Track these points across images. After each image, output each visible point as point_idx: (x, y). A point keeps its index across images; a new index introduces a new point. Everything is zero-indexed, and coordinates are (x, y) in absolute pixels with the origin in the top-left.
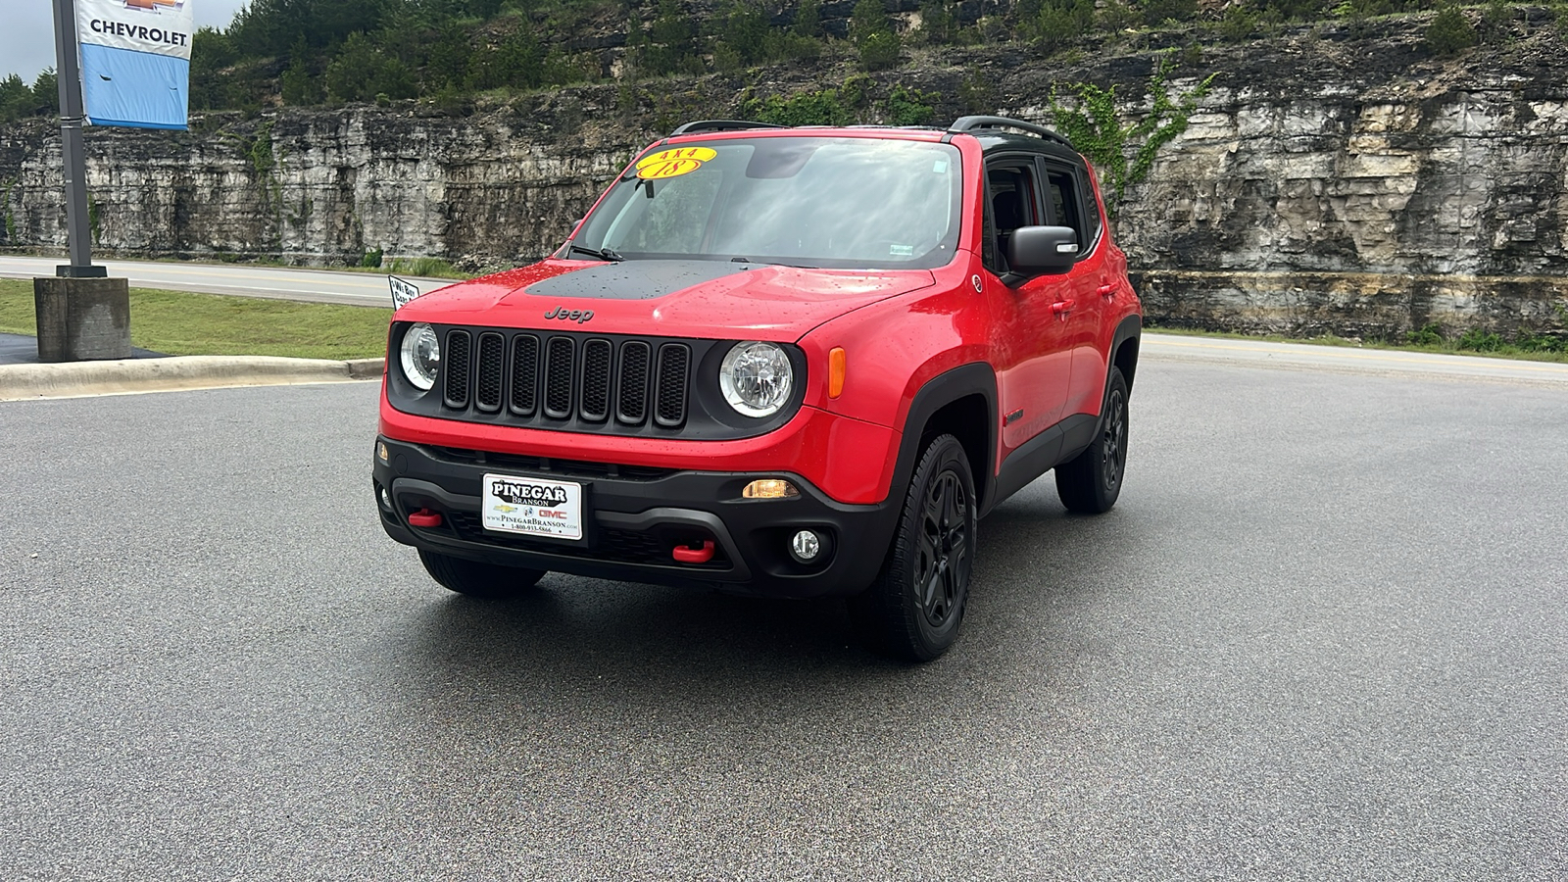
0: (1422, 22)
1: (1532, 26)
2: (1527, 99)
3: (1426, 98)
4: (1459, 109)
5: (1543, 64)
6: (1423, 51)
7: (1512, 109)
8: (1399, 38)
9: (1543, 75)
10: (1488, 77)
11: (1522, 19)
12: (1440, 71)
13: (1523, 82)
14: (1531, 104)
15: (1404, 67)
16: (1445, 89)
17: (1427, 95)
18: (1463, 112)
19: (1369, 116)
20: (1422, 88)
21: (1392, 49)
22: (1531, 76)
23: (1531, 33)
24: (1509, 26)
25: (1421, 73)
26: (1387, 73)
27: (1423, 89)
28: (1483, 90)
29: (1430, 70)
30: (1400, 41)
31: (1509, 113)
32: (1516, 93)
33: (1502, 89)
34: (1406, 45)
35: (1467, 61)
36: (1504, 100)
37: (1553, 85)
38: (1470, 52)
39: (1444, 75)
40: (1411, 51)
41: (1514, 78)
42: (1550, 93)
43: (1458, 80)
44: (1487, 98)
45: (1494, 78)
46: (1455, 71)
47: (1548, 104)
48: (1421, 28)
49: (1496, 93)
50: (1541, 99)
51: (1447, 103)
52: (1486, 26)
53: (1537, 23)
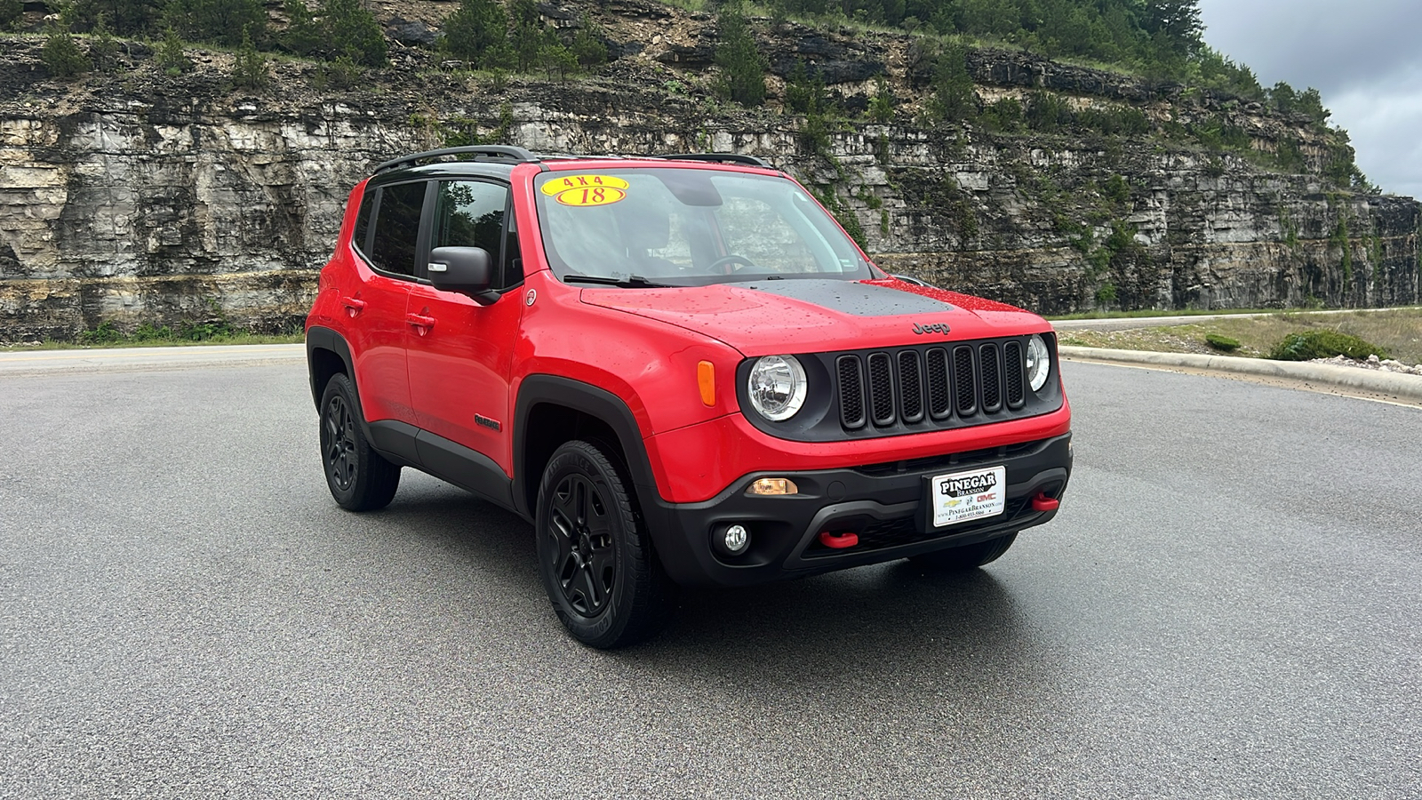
0: (34, 44)
1: (135, 59)
2: (151, 122)
3: (60, 117)
4: (94, 128)
5: (159, 94)
6: (43, 72)
7: (141, 131)
8: (16, 57)
9: (160, 104)
10: (115, 101)
11: (125, 51)
12: (65, 92)
13: (146, 108)
14: (156, 127)
15: (27, 85)
16: (76, 109)
17: (61, 113)
18: (99, 130)
19: (7, 129)
20: (52, 106)
21: (11, 67)
22: (151, 103)
23: (136, 65)
24: (116, 57)
25: (47, 92)
26: (12, 89)
27: (54, 107)
28: (112, 112)
29: (55, 90)
30: (17, 59)
31: (139, 134)
32: (141, 117)
33: (128, 112)
34: (24, 64)
35: (88, 85)
36: (132, 122)
37: (171, 112)
38: (87, 76)
39: (70, 96)
40: (30, 71)
41: (137, 103)
42: (171, 119)
43: (87, 101)
44: (117, 120)
45: (120, 102)
46: (79, 94)
47: (169, 128)
48: (35, 50)
49: (124, 116)
50: (165, 124)
51: (82, 122)
52: (95, 53)
53: (138, 57)
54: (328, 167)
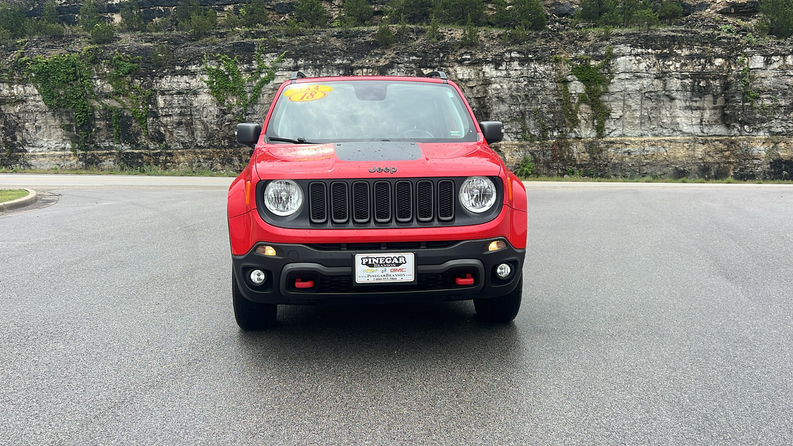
0: (374, 31)
1: (417, 35)
2: (420, 67)
3: (380, 66)
4: (394, 71)
5: (425, 52)
6: (376, 45)
7: (415, 72)
8: (365, 38)
9: (425, 57)
10: (404, 57)
11: (413, 32)
12: (384, 54)
13: (418, 60)
14: (422, 69)
15: (369, 51)
16: (387, 62)
17: (381, 64)
18: (396, 72)
19: (357, 73)
20: (377, 61)
21: (362, 43)
22: (421, 57)
23: (417, 38)
24: (408, 35)
25: (376, 54)
26: (362, 54)
27: (378, 62)
28: (403, 63)
29: (380, 53)
30: (365, 39)
31: (414, 73)
32: (416, 64)
33: (410, 63)
34: (368, 41)
35: (394, 50)
36: (411, 67)
37: (430, 61)
38: (395, 46)
39: (386, 56)
40: (370, 44)
41: (414, 58)
42: (429, 65)
43: (392, 58)
44: (404, 67)
45: (407, 58)
46: (390, 54)
47: (428, 69)
48: (373, 34)
49: (408, 64)
50: (426, 67)
51: (389, 68)
52: (400, 34)
53: (419, 34)
54: (505, 86)
